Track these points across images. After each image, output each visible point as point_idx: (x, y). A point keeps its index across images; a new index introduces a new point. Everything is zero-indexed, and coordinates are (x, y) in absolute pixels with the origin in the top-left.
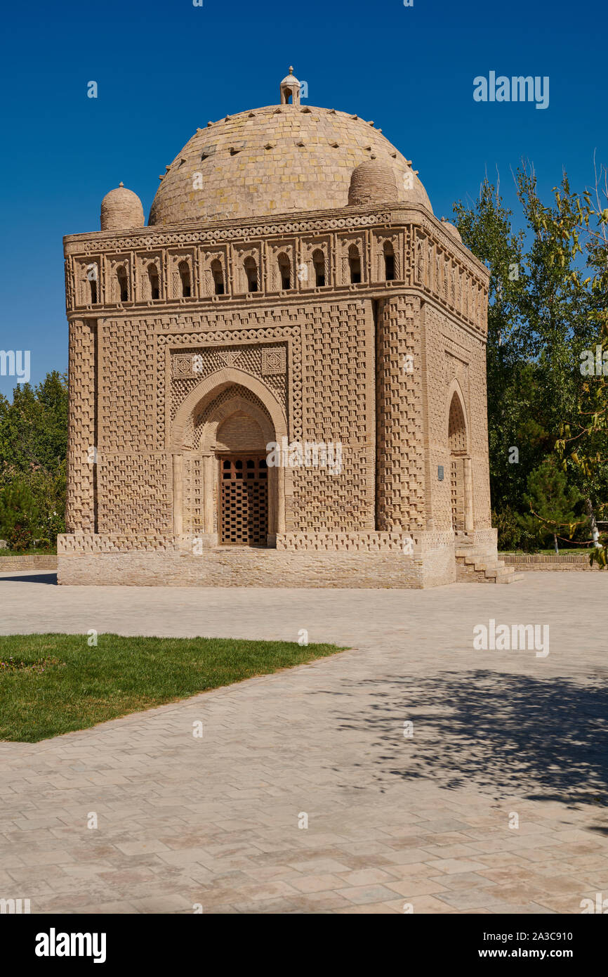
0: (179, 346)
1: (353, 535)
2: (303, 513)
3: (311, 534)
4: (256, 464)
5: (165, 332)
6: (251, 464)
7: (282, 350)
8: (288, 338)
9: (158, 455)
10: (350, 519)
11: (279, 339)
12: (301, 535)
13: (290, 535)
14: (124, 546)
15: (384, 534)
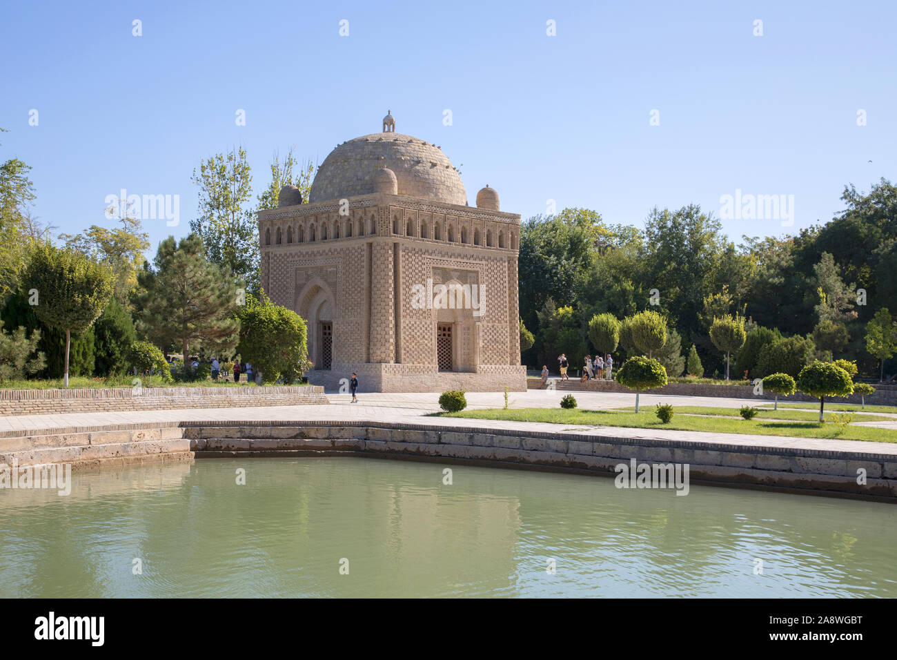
0: (435, 265)
1: (505, 367)
2: (486, 356)
3: (490, 366)
4: (447, 329)
5: (430, 257)
6: (444, 330)
7: (475, 275)
8: (478, 269)
9: (428, 323)
10: (502, 359)
11: (475, 269)
12: (486, 366)
13: (482, 366)
14: (415, 370)
15: (514, 366)
